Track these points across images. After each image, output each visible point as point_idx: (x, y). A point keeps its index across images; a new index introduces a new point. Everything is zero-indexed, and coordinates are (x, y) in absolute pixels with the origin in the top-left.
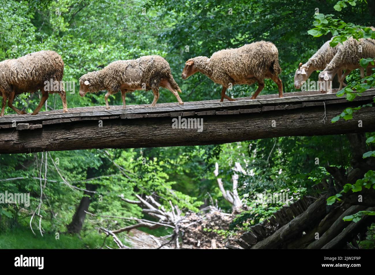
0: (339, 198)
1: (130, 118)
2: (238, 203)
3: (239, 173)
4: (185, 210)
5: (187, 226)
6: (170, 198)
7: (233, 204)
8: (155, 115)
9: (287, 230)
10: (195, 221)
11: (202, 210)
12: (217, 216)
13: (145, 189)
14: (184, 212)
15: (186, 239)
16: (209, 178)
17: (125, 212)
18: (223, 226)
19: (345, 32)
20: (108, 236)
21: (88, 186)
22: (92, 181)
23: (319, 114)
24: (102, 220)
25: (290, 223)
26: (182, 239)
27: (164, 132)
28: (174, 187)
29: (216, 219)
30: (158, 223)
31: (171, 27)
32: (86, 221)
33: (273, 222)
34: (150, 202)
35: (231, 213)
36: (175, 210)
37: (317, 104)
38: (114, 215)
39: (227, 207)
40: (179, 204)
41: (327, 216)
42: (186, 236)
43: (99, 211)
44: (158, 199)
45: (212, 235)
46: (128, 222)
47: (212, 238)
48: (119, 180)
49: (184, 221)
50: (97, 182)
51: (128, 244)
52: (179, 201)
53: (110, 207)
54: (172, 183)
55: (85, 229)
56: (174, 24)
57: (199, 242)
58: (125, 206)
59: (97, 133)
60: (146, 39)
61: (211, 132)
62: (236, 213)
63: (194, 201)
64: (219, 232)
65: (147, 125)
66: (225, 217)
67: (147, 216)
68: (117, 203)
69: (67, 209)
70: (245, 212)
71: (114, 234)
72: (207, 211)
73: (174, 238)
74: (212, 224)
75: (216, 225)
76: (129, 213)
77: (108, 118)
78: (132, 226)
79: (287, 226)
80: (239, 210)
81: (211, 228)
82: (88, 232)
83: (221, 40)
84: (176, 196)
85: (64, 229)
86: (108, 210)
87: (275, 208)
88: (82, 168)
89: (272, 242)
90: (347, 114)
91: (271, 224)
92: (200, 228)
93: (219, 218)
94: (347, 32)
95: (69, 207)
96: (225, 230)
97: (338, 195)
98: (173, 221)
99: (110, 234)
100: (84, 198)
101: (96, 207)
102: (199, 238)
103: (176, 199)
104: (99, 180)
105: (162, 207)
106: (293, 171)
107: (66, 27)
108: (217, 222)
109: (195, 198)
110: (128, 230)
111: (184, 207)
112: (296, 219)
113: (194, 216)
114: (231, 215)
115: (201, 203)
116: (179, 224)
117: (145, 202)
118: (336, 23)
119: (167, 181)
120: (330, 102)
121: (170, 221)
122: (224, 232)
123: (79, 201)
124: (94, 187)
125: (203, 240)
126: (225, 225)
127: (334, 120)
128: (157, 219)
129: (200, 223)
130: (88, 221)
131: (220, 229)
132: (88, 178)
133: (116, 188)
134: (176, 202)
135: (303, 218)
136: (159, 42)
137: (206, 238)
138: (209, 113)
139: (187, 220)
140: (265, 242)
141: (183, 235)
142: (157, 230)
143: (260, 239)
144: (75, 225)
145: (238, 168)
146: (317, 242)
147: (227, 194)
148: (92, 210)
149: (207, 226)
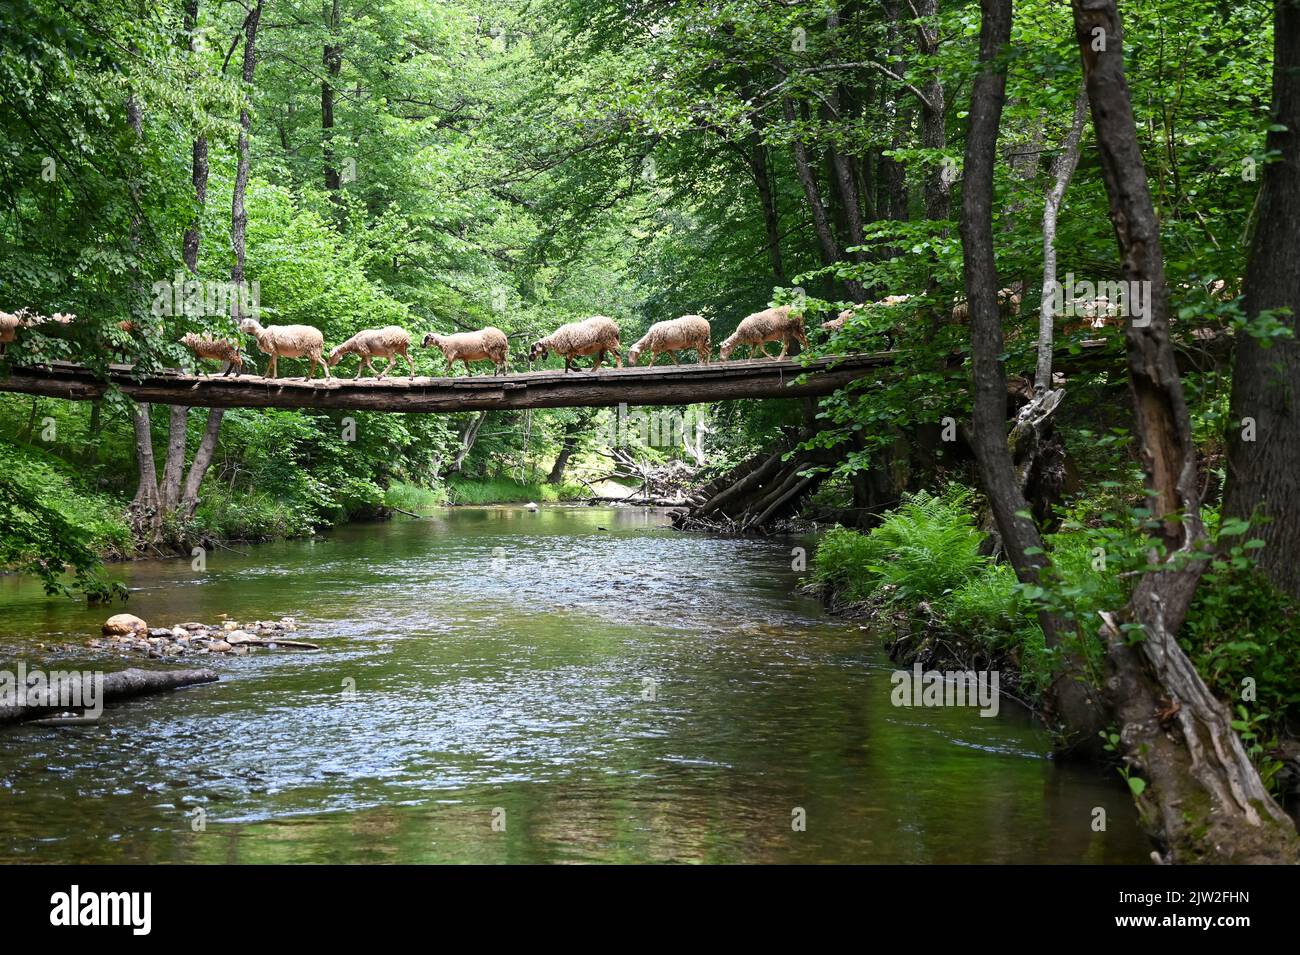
0: (793, 455)
1: (606, 380)
2: (701, 458)
3: (702, 431)
4: (654, 463)
5: (655, 477)
6: (640, 452)
7: (696, 459)
8: (628, 378)
9: (745, 483)
10: (662, 473)
11: (669, 463)
12: (682, 469)
14: (652, 464)
15: (654, 489)
17: (600, 464)
18: (687, 478)
20: (584, 485)
21: (567, 440)
22: (571, 436)
23: (776, 379)
24: (579, 471)
25: (748, 476)
26: (651, 489)
29: (681, 471)
30: (630, 474)
31: (643, 299)
32: (564, 471)
33: (732, 476)
34: (623, 456)
35: (694, 466)
36: (645, 463)
37: (774, 370)
38: (590, 466)
39: (691, 461)
40: (649, 458)
41: (781, 471)
42: (654, 486)
43: (576, 462)
44: (630, 453)
45: (678, 486)
46: (602, 473)
47: (677, 489)
48: (596, 435)
49: (652, 473)
50: (576, 437)
51: (602, 493)
52: (648, 455)
53: (587, 460)
55: (564, 479)
56: (647, 296)
57: (666, 492)
58: (601, 458)
59: (576, 393)
61: (677, 394)
62: (700, 466)
63: (662, 455)
64: (684, 483)
66: (690, 470)
67: (619, 468)
68: (593, 456)
69: (548, 461)
70: (707, 466)
71: (589, 484)
72: (674, 465)
73: (643, 488)
74: (678, 476)
75: (682, 477)
76: (603, 465)
77: (586, 380)
78: (606, 476)
79: (745, 480)
80: (702, 464)
81: (676, 479)
82: (567, 481)
84: (646, 451)
85: (545, 479)
86: (584, 462)
87: (734, 463)
88: (562, 424)
89: (731, 494)
90: (801, 380)
91: (731, 478)
92: (667, 479)
93: (684, 470)
95: (550, 459)
96: (689, 481)
97: (792, 453)
98: (643, 473)
99: (586, 483)
100: (563, 450)
102: (666, 488)
103: (646, 453)
104: (577, 434)
105: (634, 460)
106: (751, 430)
107: (550, 297)
108: (682, 474)
109: (663, 453)
110: (602, 480)
111: (653, 461)
112: (754, 473)
113: (661, 469)
114: (695, 468)
115: (667, 457)
116: (648, 476)
117: (618, 455)
120: (785, 369)
121: (640, 473)
122: (688, 484)
123: (559, 454)
124: (572, 441)
125: (669, 491)
126: (689, 477)
127: (790, 384)
128: (629, 471)
129: (667, 475)
130: (567, 473)
131: (684, 481)
132: (568, 433)
133: (593, 442)
134: (646, 456)
135: (760, 472)
136: (633, 313)
137: (672, 489)
138: (677, 377)
139: (655, 472)
140: (725, 493)
141: (651, 486)
142: (628, 481)
143: (720, 491)
144: (555, 477)
145: (701, 426)
146: (772, 495)
147: (691, 449)
148: (571, 461)
149: (673, 477)
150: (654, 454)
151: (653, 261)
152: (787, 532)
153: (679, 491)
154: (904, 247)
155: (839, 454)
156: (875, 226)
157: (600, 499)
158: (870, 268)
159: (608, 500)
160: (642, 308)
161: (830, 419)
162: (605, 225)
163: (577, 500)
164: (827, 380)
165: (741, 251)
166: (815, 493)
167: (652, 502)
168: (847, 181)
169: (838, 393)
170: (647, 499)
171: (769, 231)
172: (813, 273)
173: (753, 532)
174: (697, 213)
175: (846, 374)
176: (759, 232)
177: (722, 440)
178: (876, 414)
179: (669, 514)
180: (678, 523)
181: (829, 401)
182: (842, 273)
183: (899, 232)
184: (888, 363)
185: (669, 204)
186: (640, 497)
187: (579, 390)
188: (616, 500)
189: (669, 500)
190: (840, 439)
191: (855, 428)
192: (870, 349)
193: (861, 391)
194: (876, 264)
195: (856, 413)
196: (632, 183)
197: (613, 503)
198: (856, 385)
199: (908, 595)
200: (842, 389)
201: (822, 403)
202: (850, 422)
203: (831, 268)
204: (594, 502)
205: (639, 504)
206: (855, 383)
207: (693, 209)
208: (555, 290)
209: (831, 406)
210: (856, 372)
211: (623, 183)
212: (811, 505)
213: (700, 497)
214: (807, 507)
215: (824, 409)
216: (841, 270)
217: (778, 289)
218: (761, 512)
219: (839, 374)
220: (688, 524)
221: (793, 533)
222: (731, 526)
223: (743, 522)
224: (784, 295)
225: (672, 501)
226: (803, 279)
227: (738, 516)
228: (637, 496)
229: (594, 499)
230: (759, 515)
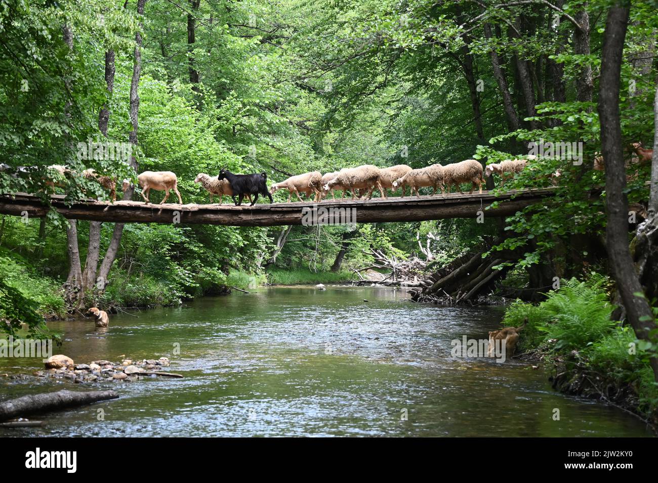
0: (489, 254)
1: (368, 206)
2: (430, 256)
3: (431, 238)
4: (399, 259)
5: (400, 268)
6: (390, 252)
7: (427, 256)
8: (383, 204)
9: (458, 272)
10: (405, 265)
11: (409, 259)
12: (417, 263)
13: (377, 246)
16: (414, 241)
17: (365, 259)
20: (354, 273)
21: (344, 244)
22: (346, 241)
23: (478, 205)
24: (351, 263)
25: (460, 268)
26: (398, 275)
27: (388, 214)
28: (393, 245)
30: (384, 266)
31: (393, 154)
33: (450, 267)
34: (380, 254)
35: (426, 261)
36: (394, 259)
37: (477, 199)
38: (358, 261)
39: (423, 257)
40: (396, 255)
41: (482, 264)
42: (400, 274)
43: (350, 258)
44: (384, 252)
45: (415, 274)
46: (366, 265)
48: (362, 240)
50: (349, 241)
51: (366, 278)
52: (396, 253)
53: (356, 256)
54: (392, 243)
55: (341, 269)
56: (395, 152)
57: (407, 277)
58: (365, 255)
61: (415, 214)
62: (429, 261)
63: (405, 254)
64: (419, 272)
65: (378, 210)
66: (422, 263)
67: (377, 262)
68: (360, 254)
69: (331, 257)
70: (434, 261)
71: (358, 272)
72: (412, 260)
73: (392, 275)
74: (415, 267)
75: (417, 268)
76: (367, 260)
77: (355, 205)
78: (369, 267)
79: (458, 270)
80: (431, 259)
81: (414, 269)
82: (343, 270)
83: (422, 161)
84: (394, 251)
85: (329, 269)
86: (355, 258)
87: (451, 259)
88: (340, 233)
89: (450, 279)
90: (494, 205)
91: (449, 268)
92: (407, 269)
93: (419, 264)
94: (496, 156)
97: (488, 252)
99: (356, 272)
100: (341, 250)
102: (407, 275)
105: (386, 257)
106: (463, 238)
107: (333, 152)
108: (418, 266)
109: (405, 252)
110: (366, 270)
111: (399, 257)
112: (464, 265)
113: (404, 262)
115: (408, 255)
116: (396, 267)
117: (376, 253)
118: (490, 151)
119: (389, 242)
120: (485, 199)
121: (391, 265)
122: (422, 272)
123: (338, 253)
124: (347, 244)
125: (409, 276)
126: (422, 268)
127: (487, 208)
128: (383, 264)
129: (408, 266)
130: (343, 264)
131: (419, 270)
132: (344, 239)
133: (360, 245)
134: (394, 254)
135: (468, 265)
136: (386, 162)
137: (411, 275)
138: (414, 204)
139: (400, 264)
140: (445, 278)
141: (398, 273)
142: (383, 270)
143: (442, 277)
144: (335, 267)
145: (430, 235)
146: (476, 279)
147: (423, 250)
148: (346, 257)
149: (412, 268)
150: (400, 253)
151: (399, 129)
152: (486, 304)
153: (415, 277)
154: (562, 119)
155: (519, 254)
156: (543, 105)
157: (365, 282)
158: (540, 133)
159: (370, 283)
160: (392, 159)
161: (514, 230)
162: (369, 106)
163: (351, 283)
164: (512, 206)
165: (457, 122)
166: (504, 278)
167: (398, 284)
168: (526, 77)
169: (518, 214)
170: (395, 282)
171: (474, 109)
172: (502, 136)
173: (463, 304)
174: (428, 99)
175: (524, 202)
176: (467, 111)
177: (444, 244)
178: (543, 228)
179: (409, 292)
180: (415, 297)
181: (513, 218)
182: (521, 136)
183: (559, 109)
184: (552, 194)
185: (410, 92)
186: (390, 281)
188: (375, 283)
189: (409, 283)
190: (519, 244)
191: (530, 237)
192: (539, 186)
193: (534, 212)
194: (544, 131)
195: (532, 226)
196: (386, 78)
197: (373, 285)
198: (530, 209)
199: (564, 346)
200: (521, 211)
201: (508, 220)
202: (526, 232)
203: (515, 133)
204: (360, 284)
205: (390, 285)
206: (529, 207)
207: (426, 96)
208: (335, 147)
209: (514, 222)
210: (530, 201)
211: (380, 79)
212: (502, 286)
213: (429, 281)
214: (499, 288)
215: (510, 224)
216: (521, 134)
217: (479, 147)
218: (469, 291)
219: (520, 202)
220: (422, 298)
221: (489, 304)
222: (449, 300)
223: (457, 297)
224: (484, 150)
225: (412, 284)
226: (496, 141)
227: (454, 293)
228: (388, 280)
229: (361, 282)
230: (467, 293)
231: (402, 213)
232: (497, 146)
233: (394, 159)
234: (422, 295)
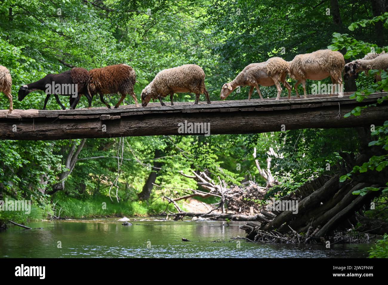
0: (349, 177)
1: (189, 112)
2: (271, 179)
3: (272, 156)
4: (230, 184)
5: (231, 196)
6: (218, 174)
7: (267, 180)
8: (208, 110)
9: (308, 201)
10: (237, 192)
11: (243, 184)
12: (254, 189)
13: (199, 166)
14: (229, 185)
15: (230, 206)
16: (249, 160)
17: (183, 184)
18: (259, 197)
19: (356, 48)
20: (170, 203)
21: (156, 164)
22: (159, 160)
23: (335, 111)
24: (166, 190)
25: (311, 195)
26: (228, 206)
28: (222, 166)
29: (253, 191)
30: (209, 193)
31: (222, 41)
32: (153, 191)
33: (298, 194)
34: (203, 177)
35: (265, 186)
36: (222, 183)
37: (333, 104)
38: (175, 186)
39: (263, 182)
40: (226, 179)
41: (340, 191)
42: (230, 204)
43: (163, 183)
44: (209, 175)
45: (251, 204)
46: (186, 192)
47: (250, 206)
48: (180, 159)
49: (229, 192)
50: (163, 161)
51: (185, 210)
52: (225, 177)
53: (172, 181)
54: (220, 162)
55: (152, 197)
56: (224, 40)
57: (240, 208)
58: (184, 179)
59: (163, 123)
60: (203, 51)
61: (251, 124)
62: (270, 186)
63: (237, 177)
64: (256, 201)
65: (202, 118)
66: (261, 189)
67: (200, 188)
68: (178, 177)
69: (138, 181)
70: (276, 186)
71: (174, 202)
72: (248, 185)
73: (221, 205)
74: (251, 195)
75: (254, 195)
76: (186, 185)
77: (172, 112)
78: (189, 195)
79: (308, 198)
80: (271, 184)
81: (249, 198)
82: (155, 199)
83: (260, 53)
84: (223, 173)
85: (135, 197)
86: (170, 183)
87: (299, 184)
88: (151, 150)
90: (356, 112)
92: (241, 197)
93: (256, 190)
94: (358, 47)
95: (140, 179)
96: (260, 199)
97: (349, 175)
98: (221, 192)
99: (171, 201)
100: (152, 173)
101: (161, 180)
102: (240, 206)
103: (223, 175)
104: (164, 159)
105: (213, 181)
106: (314, 155)
107: (140, 40)
108: (255, 193)
109: (238, 175)
110: (185, 198)
111: (229, 181)
112: (316, 192)
113: (237, 189)
114: (266, 188)
115: (242, 178)
116: (225, 194)
117: (199, 177)
118: (349, 41)
119: (216, 161)
120: (344, 103)
121: (219, 192)
122: (260, 201)
123: (148, 176)
124: (160, 165)
125: (243, 207)
127: (346, 116)
128: (208, 190)
129: (242, 194)
131: (256, 199)
132: (156, 157)
133: (177, 166)
134: (223, 177)
135: (321, 192)
136: (213, 54)
137: (246, 206)
138: (250, 109)
139: (231, 191)
141: (228, 203)
142: (209, 200)
144: (144, 194)
145: (272, 152)
146: (331, 211)
147: (262, 172)
148: (158, 182)
149: (247, 196)
150: (231, 176)
153: (252, 208)
157: (184, 215)
159: (191, 215)
163: (164, 215)
166: (368, 208)
167: (229, 217)
170: (224, 214)
172: (365, 21)
177: (289, 164)
179: (243, 228)
180: (251, 235)
186: (218, 213)
187: (165, 120)
188: (198, 215)
189: (244, 215)
197: (195, 218)
203: (381, 18)
204: (178, 217)
205: (217, 219)
212: (365, 219)
213: (270, 213)
214: (361, 221)
217: (336, 35)
218: (322, 226)
220: (260, 236)
221: (349, 243)
222: (296, 237)
223: (307, 234)
224: (342, 40)
225: (246, 217)
226: (357, 27)
227: (302, 229)
228: (215, 212)
229: (178, 215)
230: (320, 228)
231: (234, 122)
232: (359, 34)
233: (223, 50)
234: (260, 232)
